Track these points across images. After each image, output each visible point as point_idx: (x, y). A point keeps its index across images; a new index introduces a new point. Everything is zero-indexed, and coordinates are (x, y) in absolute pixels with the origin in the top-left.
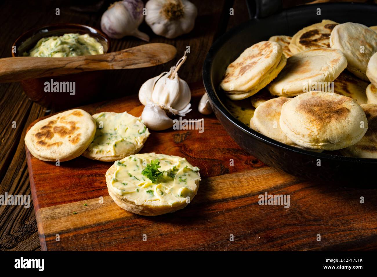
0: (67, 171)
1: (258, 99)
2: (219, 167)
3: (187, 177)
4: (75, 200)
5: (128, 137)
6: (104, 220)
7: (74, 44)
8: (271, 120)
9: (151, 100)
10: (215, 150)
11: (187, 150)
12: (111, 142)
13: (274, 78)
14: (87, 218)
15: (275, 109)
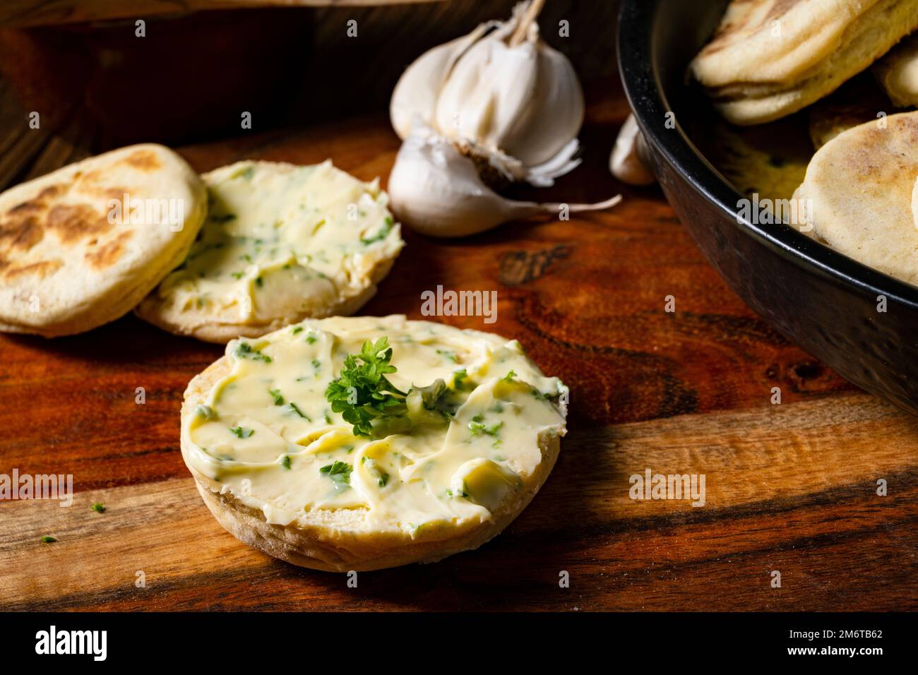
0: (74, 373)
1: (837, 119)
2: (660, 384)
3: (508, 417)
5: (317, 254)
8: (876, 194)
9: (430, 124)
10: (653, 318)
11: (544, 313)
12: (248, 269)
14: (89, 563)
15: (899, 151)
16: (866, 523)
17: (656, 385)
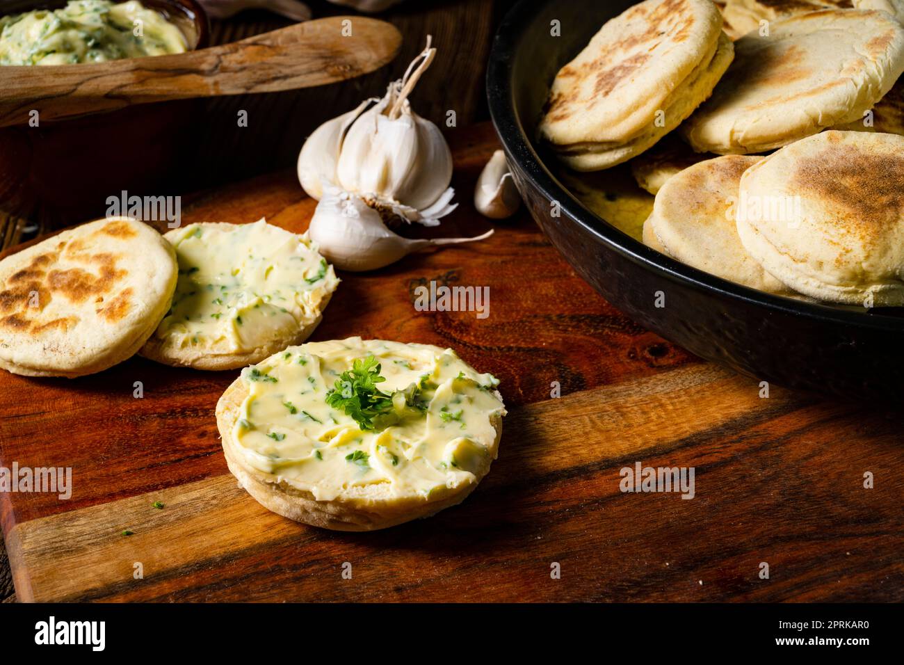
0: (97, 404)
1: (656, 164)
2: (555, 371)
3: (465, 406)
4: (125, 493)
5: (275, 294)
6: (218, 551)
7: (100, 29)
8: (707, 223)
9: (335, 182)
10: (536, 322)
11: (453, 324)
12: (224, 310)
13: (703, 99)
14: (166, 547)
15: (715, 189)
16: (723, 456)
17: (552, 372)
